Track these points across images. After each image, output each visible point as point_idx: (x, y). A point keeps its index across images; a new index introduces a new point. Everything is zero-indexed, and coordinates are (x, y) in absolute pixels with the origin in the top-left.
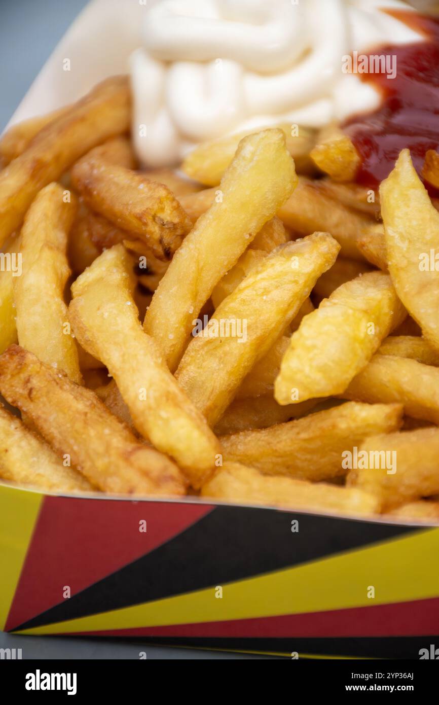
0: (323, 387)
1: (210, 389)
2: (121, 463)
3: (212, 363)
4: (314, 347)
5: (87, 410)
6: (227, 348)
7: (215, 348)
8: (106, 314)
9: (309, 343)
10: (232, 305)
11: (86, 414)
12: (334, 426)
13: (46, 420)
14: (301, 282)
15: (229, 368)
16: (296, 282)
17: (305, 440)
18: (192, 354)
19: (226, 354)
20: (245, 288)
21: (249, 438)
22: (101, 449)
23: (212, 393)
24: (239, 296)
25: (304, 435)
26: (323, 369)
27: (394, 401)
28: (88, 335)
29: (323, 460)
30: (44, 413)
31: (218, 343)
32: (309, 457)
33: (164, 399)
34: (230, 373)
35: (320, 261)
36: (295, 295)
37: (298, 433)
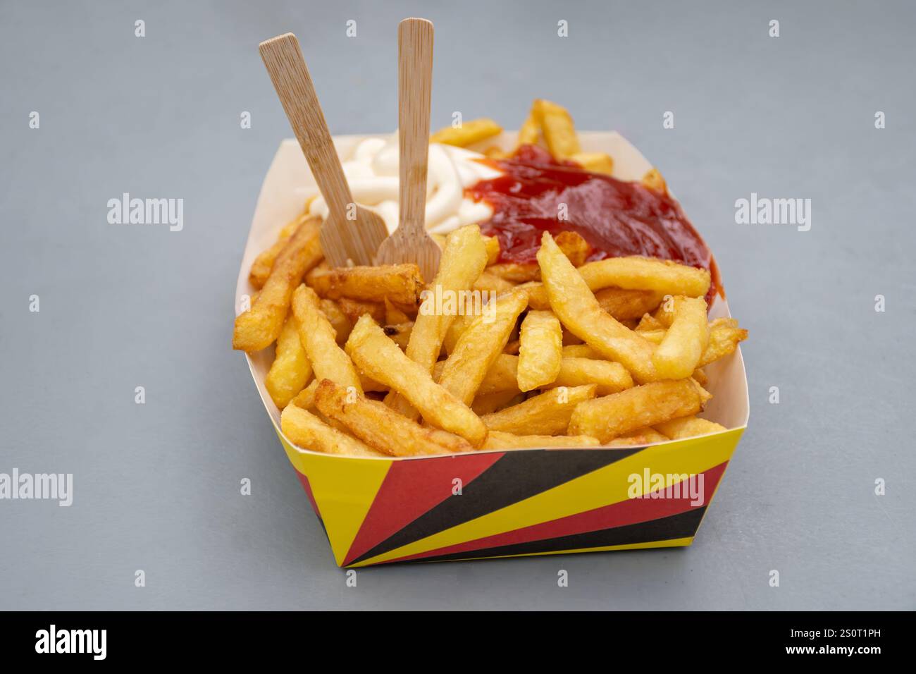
0: (544, 380)
1: (463, 392)
2: (425, 443)
3: (461, 375)
4: (535, 354)
5: (386, 413)
6: (470, 365)
7: (462, 366)
8: (385, 354)
9: (530, 351)
10: (469, 337)
11: (387, 415)
12: (554, 403)
13: (357, 425)
14: (511, 319)
15: (474, 377)
16: (507, 319)
17: (533, 415)
18: (448, 370)
19: (469, 368)
20: (476, 325)
21: (492, 419)
22: (406, 436)
23: (465, 393)
24: (472, 331)
25: (533, 412)
26: (542, 368)
27: (592, 383)
28: (376, 370)
29: (544, 427)
30: (355, 420)
31: (463, 362)
32: (536, 425)
33: (444, 399)
34: (474, 380)
35: (519, 305)
36: (509, 327)
37: (528, 411)
